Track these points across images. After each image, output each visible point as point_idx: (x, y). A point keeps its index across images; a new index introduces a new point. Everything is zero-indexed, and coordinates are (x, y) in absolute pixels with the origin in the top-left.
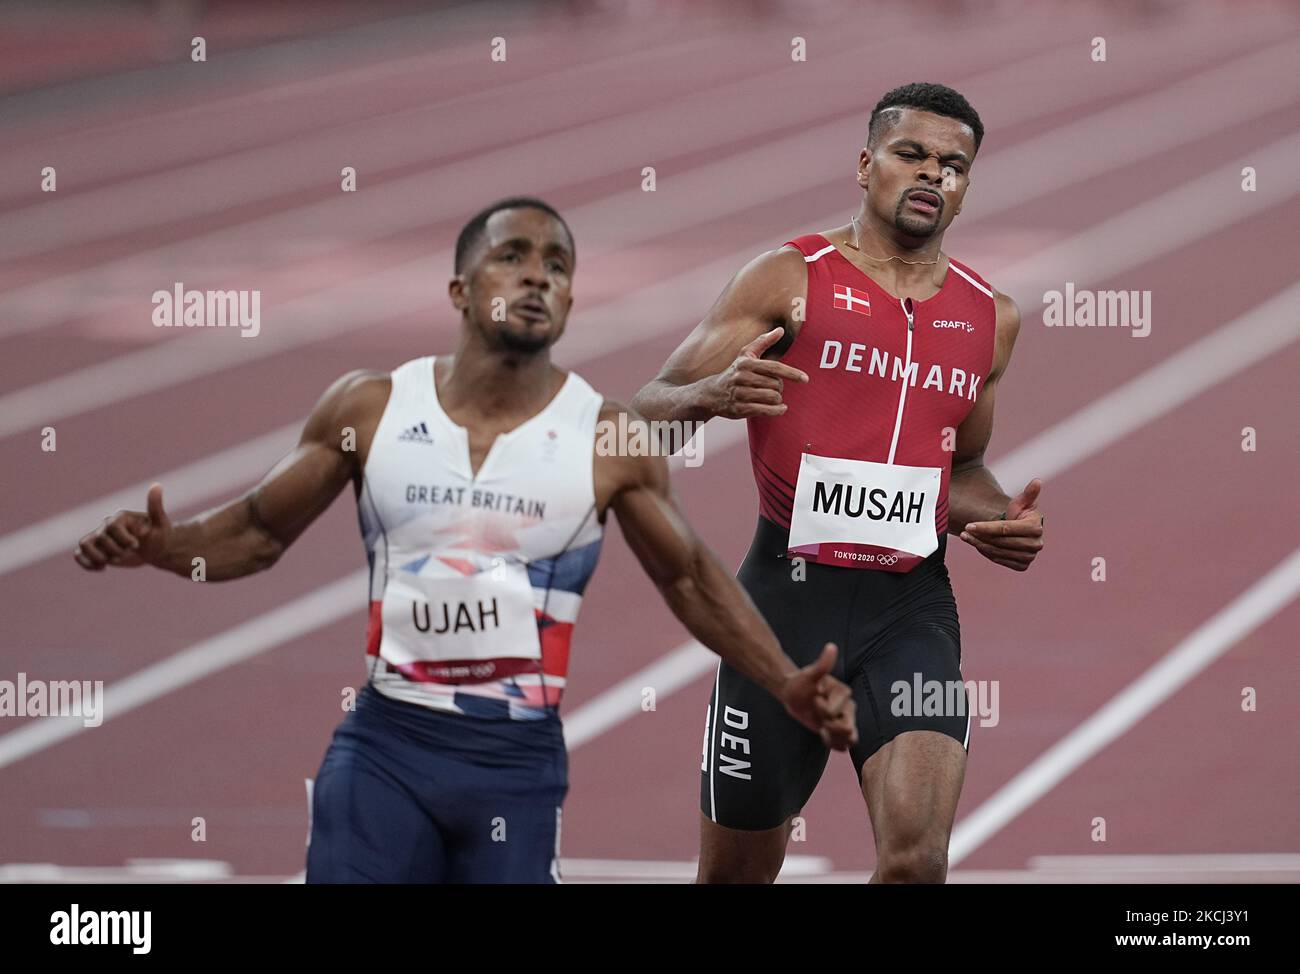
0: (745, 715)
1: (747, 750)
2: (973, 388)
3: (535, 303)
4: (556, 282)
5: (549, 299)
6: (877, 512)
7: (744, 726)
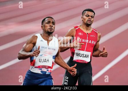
0: (68, 78)
1: (67, 81)
2: (95, 43)
3: (51, 28)
4: (54, 26)
5: (53, 28)
6: (83, 56)
7: (68, 79)
